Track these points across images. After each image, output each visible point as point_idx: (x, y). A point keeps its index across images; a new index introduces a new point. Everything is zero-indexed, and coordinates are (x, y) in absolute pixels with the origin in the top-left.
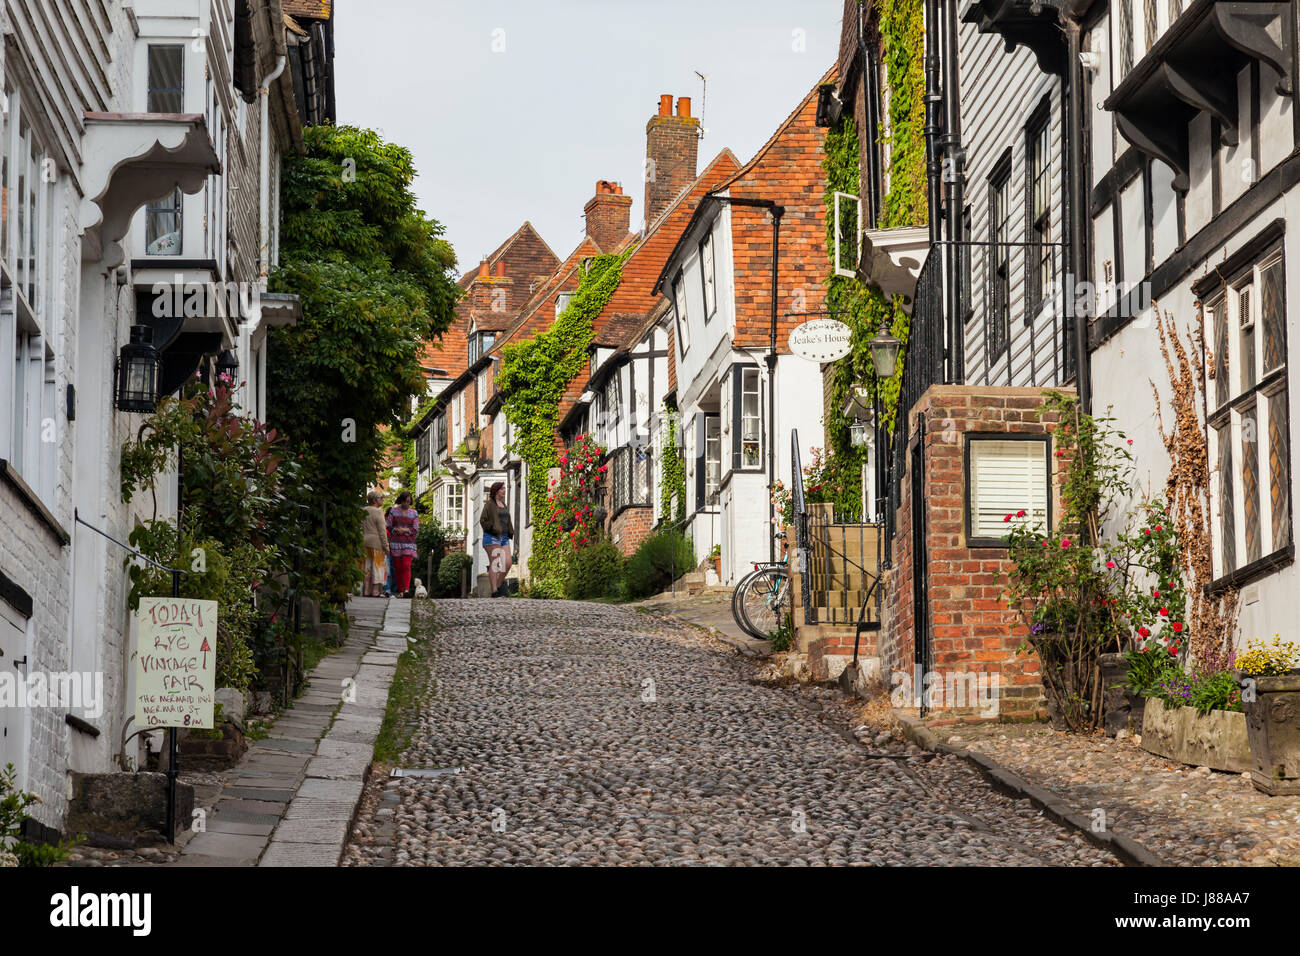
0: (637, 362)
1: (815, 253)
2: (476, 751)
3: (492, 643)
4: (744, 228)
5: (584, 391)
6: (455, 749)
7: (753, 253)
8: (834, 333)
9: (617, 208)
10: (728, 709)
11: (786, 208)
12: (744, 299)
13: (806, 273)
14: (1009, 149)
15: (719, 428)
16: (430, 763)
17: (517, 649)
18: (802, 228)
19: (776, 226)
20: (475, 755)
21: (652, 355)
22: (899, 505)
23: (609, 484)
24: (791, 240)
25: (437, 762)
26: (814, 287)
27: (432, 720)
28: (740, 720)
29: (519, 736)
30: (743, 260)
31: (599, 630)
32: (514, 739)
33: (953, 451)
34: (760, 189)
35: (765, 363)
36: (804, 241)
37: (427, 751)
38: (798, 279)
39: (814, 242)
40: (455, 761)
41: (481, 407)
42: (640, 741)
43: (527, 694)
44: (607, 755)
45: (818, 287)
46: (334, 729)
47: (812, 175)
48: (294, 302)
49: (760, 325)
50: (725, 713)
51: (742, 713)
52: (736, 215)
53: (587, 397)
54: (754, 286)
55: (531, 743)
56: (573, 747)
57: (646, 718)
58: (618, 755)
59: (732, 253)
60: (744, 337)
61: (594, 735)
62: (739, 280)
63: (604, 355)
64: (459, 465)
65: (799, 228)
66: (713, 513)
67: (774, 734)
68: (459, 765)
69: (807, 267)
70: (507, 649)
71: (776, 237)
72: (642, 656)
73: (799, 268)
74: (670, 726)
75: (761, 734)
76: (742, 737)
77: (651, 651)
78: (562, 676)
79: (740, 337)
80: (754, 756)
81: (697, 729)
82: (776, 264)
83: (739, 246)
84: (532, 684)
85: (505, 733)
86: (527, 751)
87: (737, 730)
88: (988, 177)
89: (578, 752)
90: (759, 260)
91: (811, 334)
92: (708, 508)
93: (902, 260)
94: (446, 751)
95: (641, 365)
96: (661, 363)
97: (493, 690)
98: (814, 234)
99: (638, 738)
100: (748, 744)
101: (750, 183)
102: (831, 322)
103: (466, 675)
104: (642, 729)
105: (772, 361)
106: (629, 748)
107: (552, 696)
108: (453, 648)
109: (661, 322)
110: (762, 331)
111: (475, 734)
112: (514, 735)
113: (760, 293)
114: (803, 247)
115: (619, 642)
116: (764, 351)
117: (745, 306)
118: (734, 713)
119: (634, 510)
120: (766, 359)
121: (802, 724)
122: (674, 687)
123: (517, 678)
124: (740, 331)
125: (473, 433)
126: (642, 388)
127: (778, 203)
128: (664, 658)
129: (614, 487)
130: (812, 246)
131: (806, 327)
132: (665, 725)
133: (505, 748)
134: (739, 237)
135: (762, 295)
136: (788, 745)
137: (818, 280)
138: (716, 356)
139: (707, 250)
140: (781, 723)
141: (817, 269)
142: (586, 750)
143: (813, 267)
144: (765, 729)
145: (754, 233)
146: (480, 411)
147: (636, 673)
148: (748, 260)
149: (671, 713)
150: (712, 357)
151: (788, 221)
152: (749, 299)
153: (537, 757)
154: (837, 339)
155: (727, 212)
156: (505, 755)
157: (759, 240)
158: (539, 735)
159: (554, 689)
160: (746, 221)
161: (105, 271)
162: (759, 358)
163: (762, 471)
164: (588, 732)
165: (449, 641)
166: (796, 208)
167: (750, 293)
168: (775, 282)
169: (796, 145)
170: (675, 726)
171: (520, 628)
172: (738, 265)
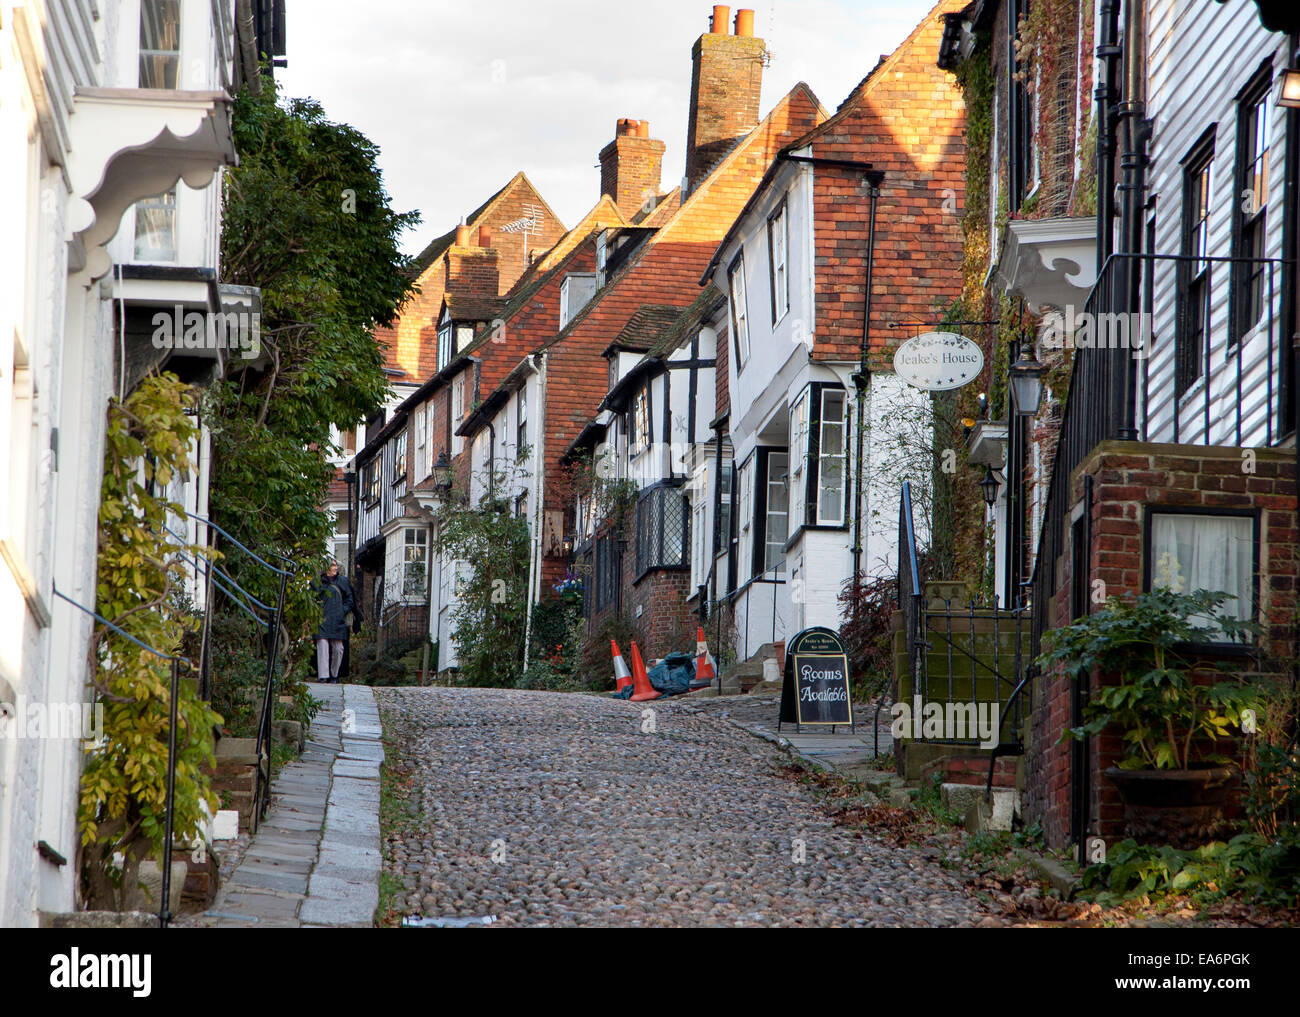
0: (674, 373)
1: (925, 237)
2: (508, 895)
3: (495, 751)
4: (830, 200)
5: (601, 410)
6: (480, 892)
7: (842, 235)
8: (955, 350)
9: (644, 156)
10: (822, 850)
11: (888, 175)
12: (826, 297)
13: (913, 264)
14: (1213, 127)
15: (786, 467)
16: (449, 908)
17: (530, 761)
18: (909, 202)
19: (873, 200)
20: (506, 902)
21: (694, 365)
22: (1053, 592)
23: (631, 538)
24: (895, 217)
25: (458, 909)
26: (922, 282)
27: (440, 853)
28: (840, 867)
29: (560, 878)
30: (827, 244)
31: (631, 739)
32: (555, 882)
33: (1131, 527)
34: (854, 148)
35: (853, 384)
36: (912, 219)
37: (445, 894)
38: (902, 271)
39: (924, 220)
40: (481, 908)
41: (455, 426)
42: (717, 890)
43: (556, 823)
44: (675, 906)
45: (929, 282)
46: (323, 861)
47: (926, 130)
48: (253, 296)
49: (847, 332)
50: (820, 857)
51: (841, 857)
52: (820, 182)
53: (604, 418)
54: (842, 280)
55: (577, 888)
56: (633, 895)
57: (719, 860)
58: (691, 907)
59: (812, 234)
60: (827, 348)
61: (657, 879)
62: (821, 269)
63: (627, 363)
64: (422, 504)
65: (904, 202)
66: (776, 582)
67: (887, 886)
68: (488, 913)
69: (914, 256)
70: (516, 761)
71: (872, 213)
72: (696, 776)
73: (904, 256)
74: (751, 871)
75: (868, 885)
76: (847, 888)
77: (707, 768)
78: (597, 799)
79: (821, 348)
80: (866, 914)
81: (788, 876)
82: (870, 250)
83: (822, 225)
84: (559, 808)
85: (540, 873)
86: (572, 899)
87: (838, 879)
88: (1182, 162)
89: (639, 900)
90: (846, 244)
91: (923, 351)
92: (769, 575)
93: (1058, 262)
94: (470, 895)
95: (679, 378)
96: (706, 376)
97: (511, 815)
98: (926, 211)
99: (714, 885)
100: (856, 898)
101: (841, 139)
102: (952, 337)
103: (471, 794)
104: (717, 874)
105: (862, 382)
106: (705, 899)
107: (590, 827)
108: (445, 758)
109: (707, 320)
110: (849, 341)
111: (504, 874)
112: (553, 876)
113: (850, 288)
114: (910, 228)
115: (663, 756)
116: (852, 366)
117: (828, 306)
118: (830, 857)
119: (665, 574)
120: (855, 378)
121: (921, 874)
122: (747, 820)
123: (539, 801)
124: (820, 339)
125: (444, 460)
126: (680, 409)
127: (878, 167)
128: (726, 778)
129: (638, 541)
130: (922, 226)
131: (917, 342)
132: (745, 869)
133: (545, 892)
134: (823, 212)
135: (850, 292)
136: (907, 901)
137: (930, 273)
138: (785, 371)
139: (779, 227)
140: (893, 872)
141: (928, 258)
142: (648, 900)
143: (921, 256)
144: (872, 878)
145: (844, 208)
146: (454, 431)
147: (693, 799)
148: (834, 244)
149: (750, 854)
150: (779, 372)
151: (891, 193)
152: (834, 297)
153: (587, 905)
154: (959, 359)
155: (807, 178)
156: (546, 902)
157: (851, 217)
158: (586, 877)
159: (591, 818)
160: (834, 191)
161: (89, 283)
162: (845, 377)
163: (845, 529)
164: (648, 876)
165: (437, 746)
166: (903, 175)
167: (837, 289)
168: (868, 274)
169: (905, 88)
170: (758, 873)
171: (529, 733)
172: (820, 252)
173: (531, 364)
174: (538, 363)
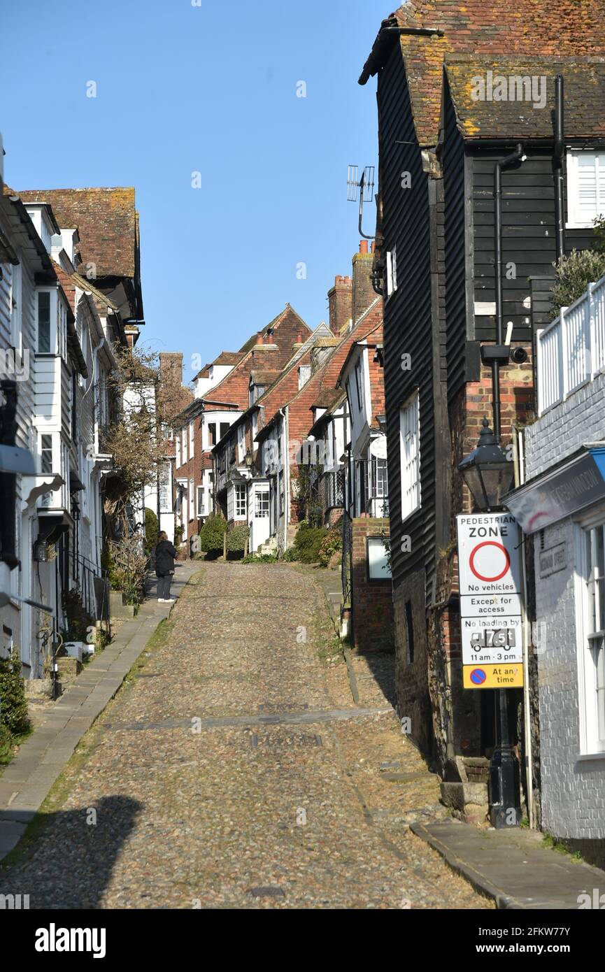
0: (337, 420)
5: (309, 435)
9: (349, 294)
21: (343, 417)
23: (323, 493)
41: (254, 437)
52: (368, 354)
53: (311, 438)
59: (369, 376)
62: (373, 390)
63: (320, 413)
64: (242, 473)
79: (374, 423)
83: (373, 371)
95: (339, 422)
101: (378, 336)
117: (377, 405)
119: (336, 510)
125: (250, 454)
126: (340, 436)
129: (326, 495)
134: (373, 366)
146: (254, 440)
148: (378, 379)
150: (363, 431)
155: (366, 352)
172: (372, 383)
173: (281, 413)
174: (284, 412)
